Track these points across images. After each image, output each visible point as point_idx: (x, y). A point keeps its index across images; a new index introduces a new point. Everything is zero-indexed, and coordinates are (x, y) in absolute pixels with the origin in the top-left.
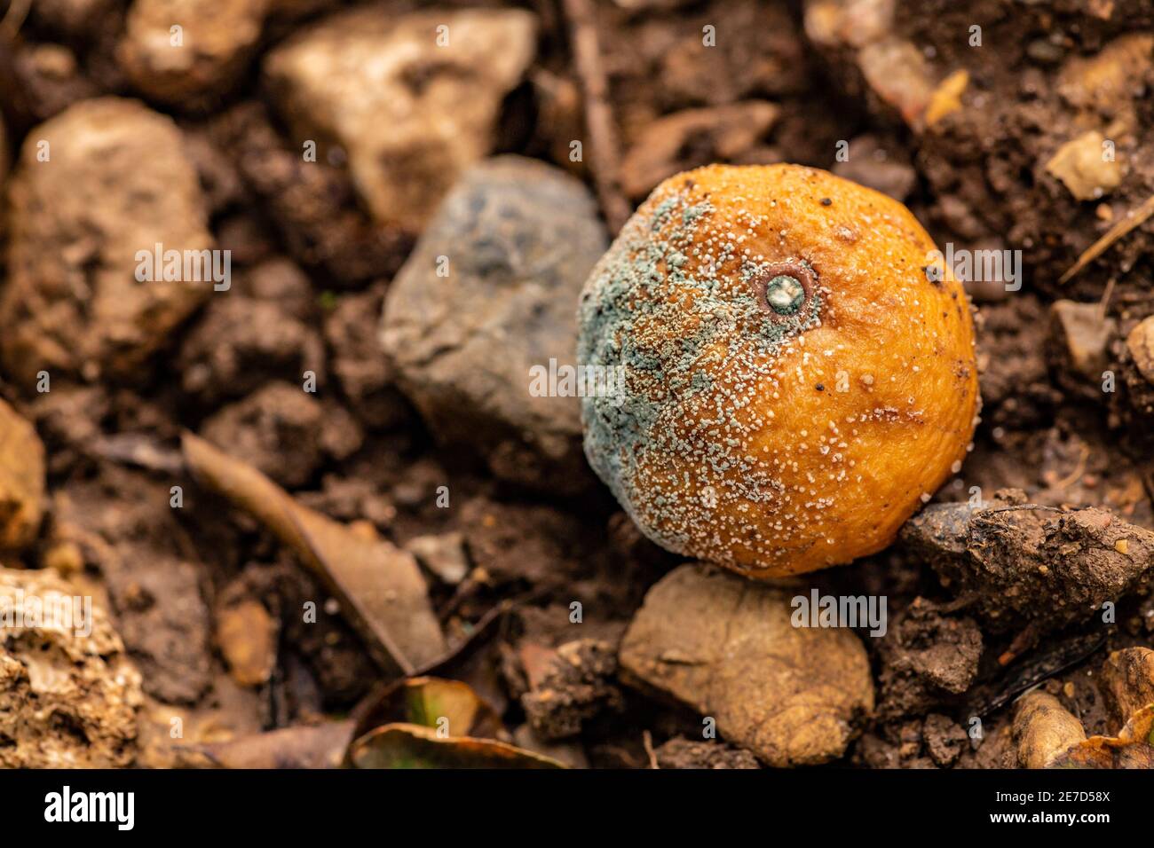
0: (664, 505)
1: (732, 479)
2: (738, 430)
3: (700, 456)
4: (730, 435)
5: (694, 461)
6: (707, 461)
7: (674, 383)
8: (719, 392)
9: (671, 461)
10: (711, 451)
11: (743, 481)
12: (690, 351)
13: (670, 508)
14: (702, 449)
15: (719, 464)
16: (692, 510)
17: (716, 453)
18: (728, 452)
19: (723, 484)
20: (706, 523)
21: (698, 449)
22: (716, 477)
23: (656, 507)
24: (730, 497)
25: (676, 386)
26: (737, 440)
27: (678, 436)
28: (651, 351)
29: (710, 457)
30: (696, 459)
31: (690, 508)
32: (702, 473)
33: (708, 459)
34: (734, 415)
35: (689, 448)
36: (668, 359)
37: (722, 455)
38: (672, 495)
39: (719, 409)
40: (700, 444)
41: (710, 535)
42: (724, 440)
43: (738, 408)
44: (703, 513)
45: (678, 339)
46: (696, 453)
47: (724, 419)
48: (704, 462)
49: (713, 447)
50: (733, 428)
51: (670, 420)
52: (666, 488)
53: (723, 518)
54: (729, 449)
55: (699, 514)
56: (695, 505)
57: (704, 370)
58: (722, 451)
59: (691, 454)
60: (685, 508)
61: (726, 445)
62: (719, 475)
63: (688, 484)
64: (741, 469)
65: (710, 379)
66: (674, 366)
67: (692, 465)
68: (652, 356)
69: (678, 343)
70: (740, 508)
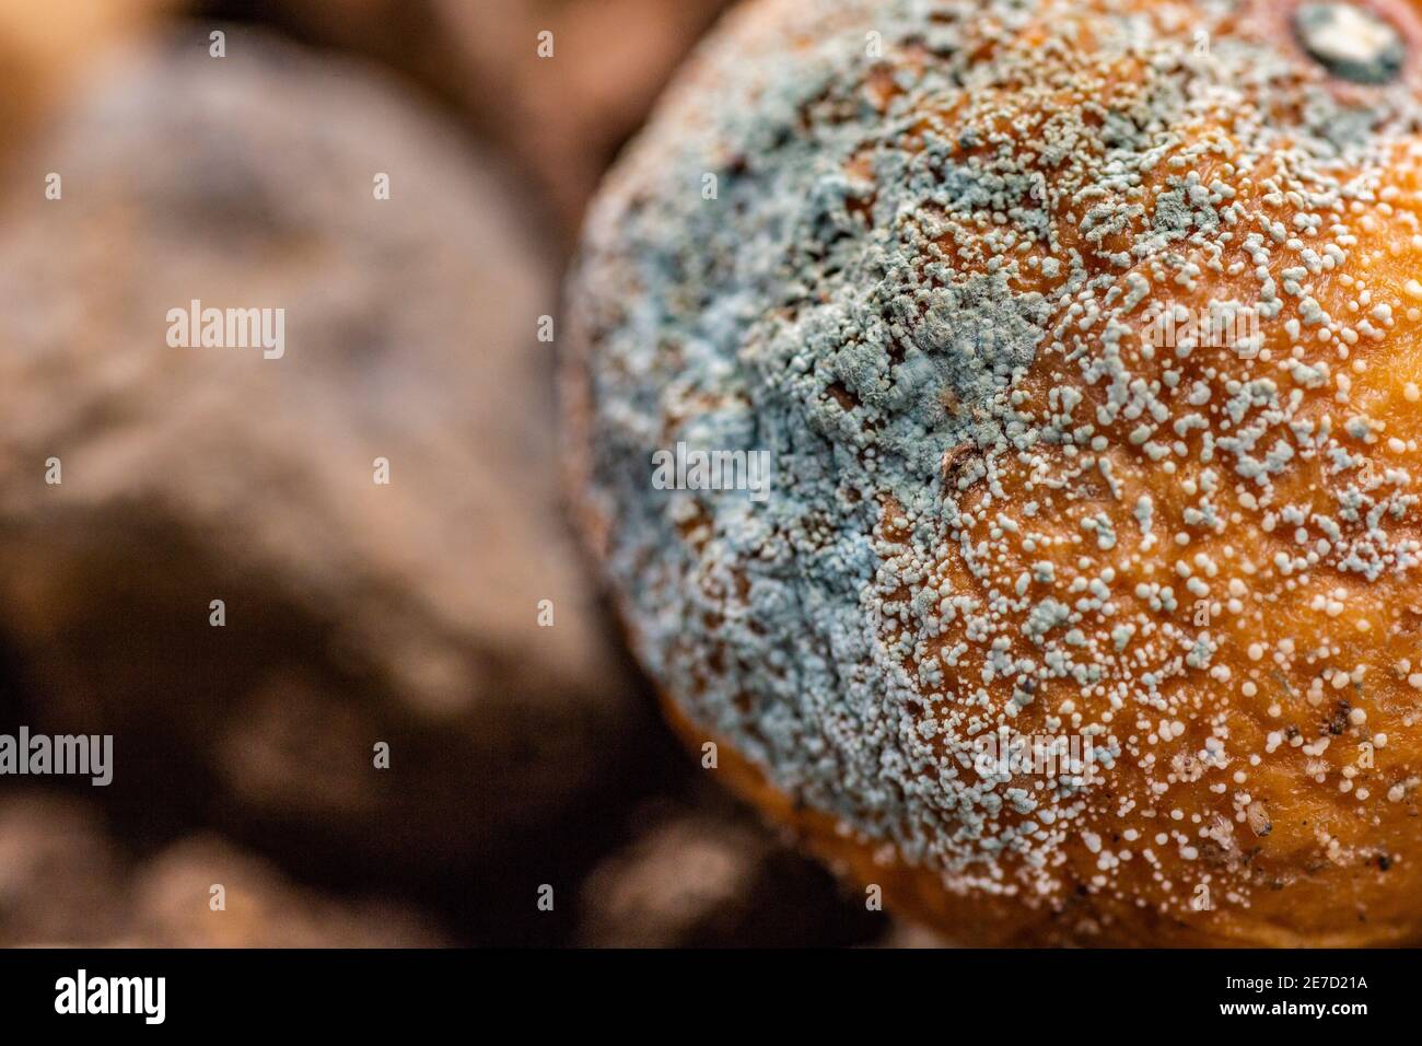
0: (1058, 630)
1: (1300, 501)
2: (1324, 334)
3: (1193, 437)
4: (1299, 351)
5: (1174, 456)
6: (1219, 451)
7: (1100, 220)
8: (1255, 226)
9: (1096, 467)
10: (1237, 409)
11: (1334, 506)
12: (1130, 144)
13: (1076, 636)
14: (1204, 409)
15: (1261, 449)
16: (1153, 636)
17: (1253, 412)
18: (1294, 405)
19: (1270, 521)
20: (1194, 675)
21: (1193, 408)
22: (1247, 499)
23: (1026, 647)
24: (1288, 568)
25: (1104, 229)
26: (1322, 366)
27: (1129, 365)
28: (1008, 150)
29: (1231, 432)
30: (1181, 448)
31: (1149, 627)
32: (1201, 492)
33: (1224, 441)
34: (1309, 287)
35: (1162, 412)
36: (1066, 163)
37: (1276, 416)
38: (1096, 583)
39: (1262, 271)
40: (1201, 392)
41: (1197, 733)
42: (1283, 365)
43: (1317, 269)
44: (1187, 644)
45: (1090, 105)
46: (1184, 423)
47: (1278, 303)
48: (1207, 453)
49: (1244, 393)
50: (1311, 327)
51: (1098, 326)
52: (1074, 563)
53: (1256, 651)
54: (1297, 395)
55: (1177, 650)
56: (1162, 616)
57: (1193, 174)
58: (1274, 404)
59: (1166, 432)
60: (1131, 628)
61: (1289, 382)
62: (1256, 491)
63: (1150, 539)
64: (1330, 461)
65: (1218, 197)
66: (1089, 179)
67: (1170, 466)
68: (1010, 164)
69: (1091, 118)
70: (1319, 602)
